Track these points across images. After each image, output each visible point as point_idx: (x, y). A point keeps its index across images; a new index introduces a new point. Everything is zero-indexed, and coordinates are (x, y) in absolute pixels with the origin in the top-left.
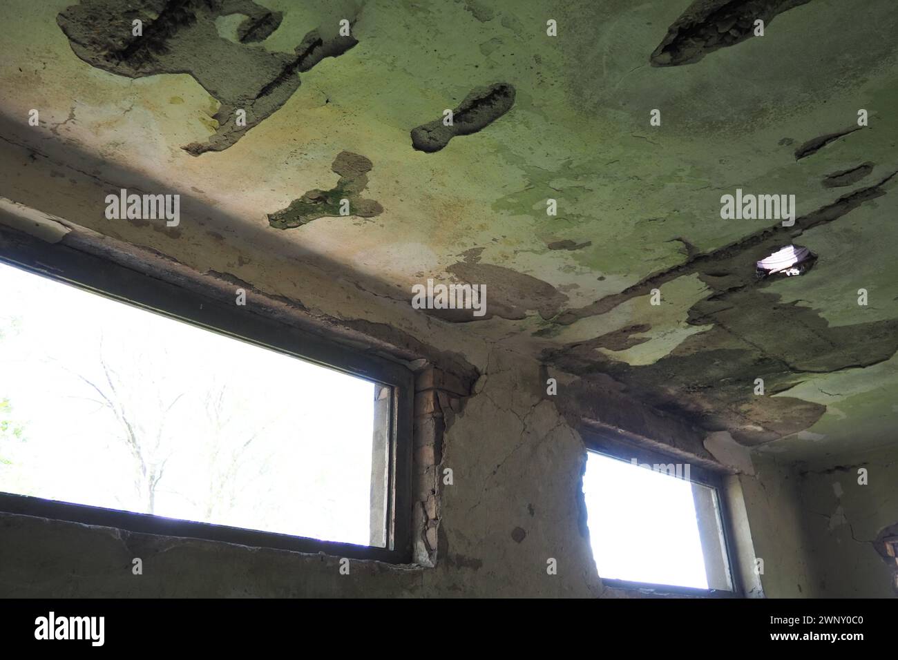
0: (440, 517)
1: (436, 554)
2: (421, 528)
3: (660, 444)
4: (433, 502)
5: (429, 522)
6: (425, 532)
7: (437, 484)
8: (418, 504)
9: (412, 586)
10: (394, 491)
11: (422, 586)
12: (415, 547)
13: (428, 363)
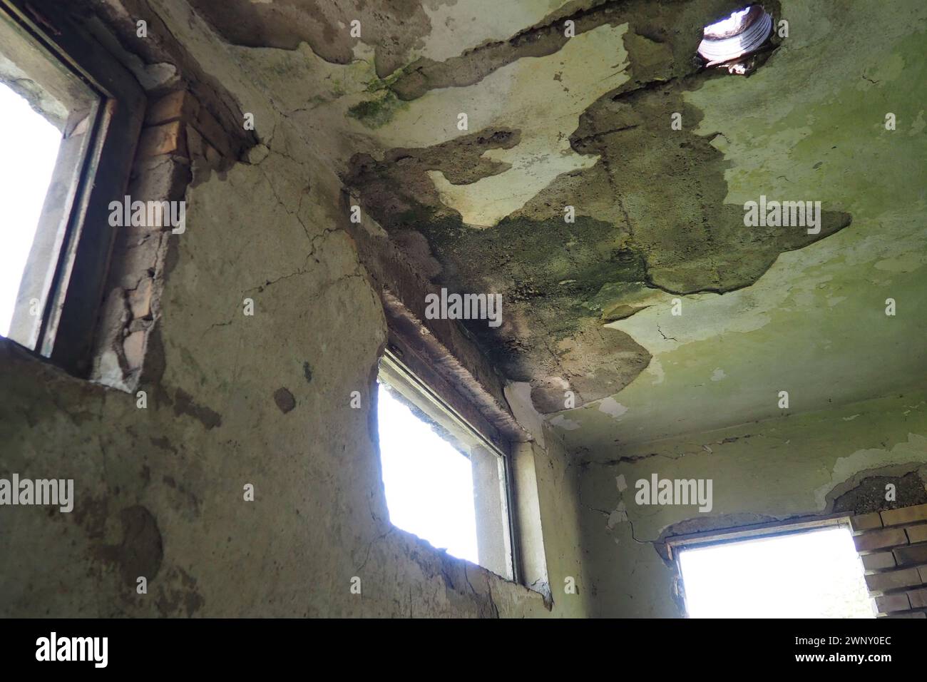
0: (157, 313)
1: (138, 374)
2: (115, 332)
3: (462, 370)
4: (149, 289)
5: (133, 323)
6: (121, 339)
7: (160, 259)
8: (117, 292)
9: (80, 410)
10: (72, 258)
11: (100, 418)
12: (96, 363)
13: (178, 78)
